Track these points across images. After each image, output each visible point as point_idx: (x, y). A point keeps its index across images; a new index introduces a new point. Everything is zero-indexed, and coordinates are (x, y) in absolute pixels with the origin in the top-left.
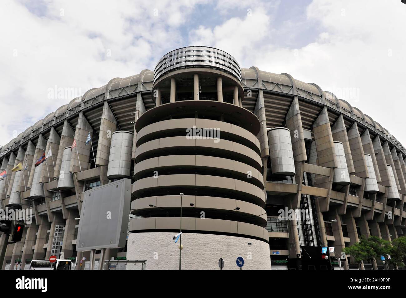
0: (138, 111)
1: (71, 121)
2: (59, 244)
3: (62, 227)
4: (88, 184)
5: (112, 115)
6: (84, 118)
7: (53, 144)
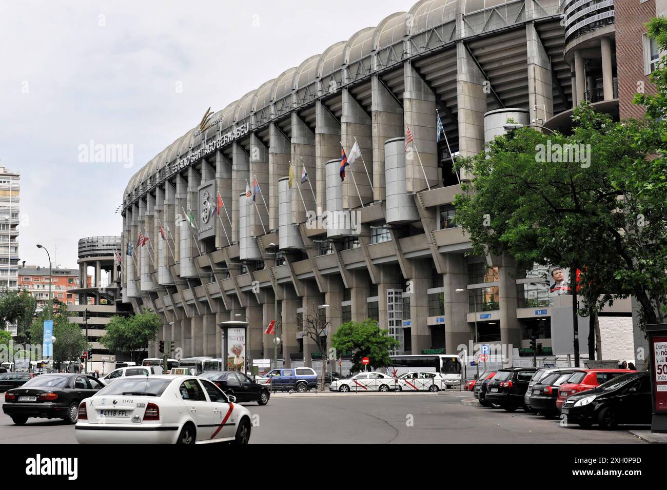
0: (532, 66)
1: (385, 78)
2: (401, 325)
3: (400, 293)
4: (446, 212)
5: (476, 68)
6: (415, 74)
7: (352, 126)
